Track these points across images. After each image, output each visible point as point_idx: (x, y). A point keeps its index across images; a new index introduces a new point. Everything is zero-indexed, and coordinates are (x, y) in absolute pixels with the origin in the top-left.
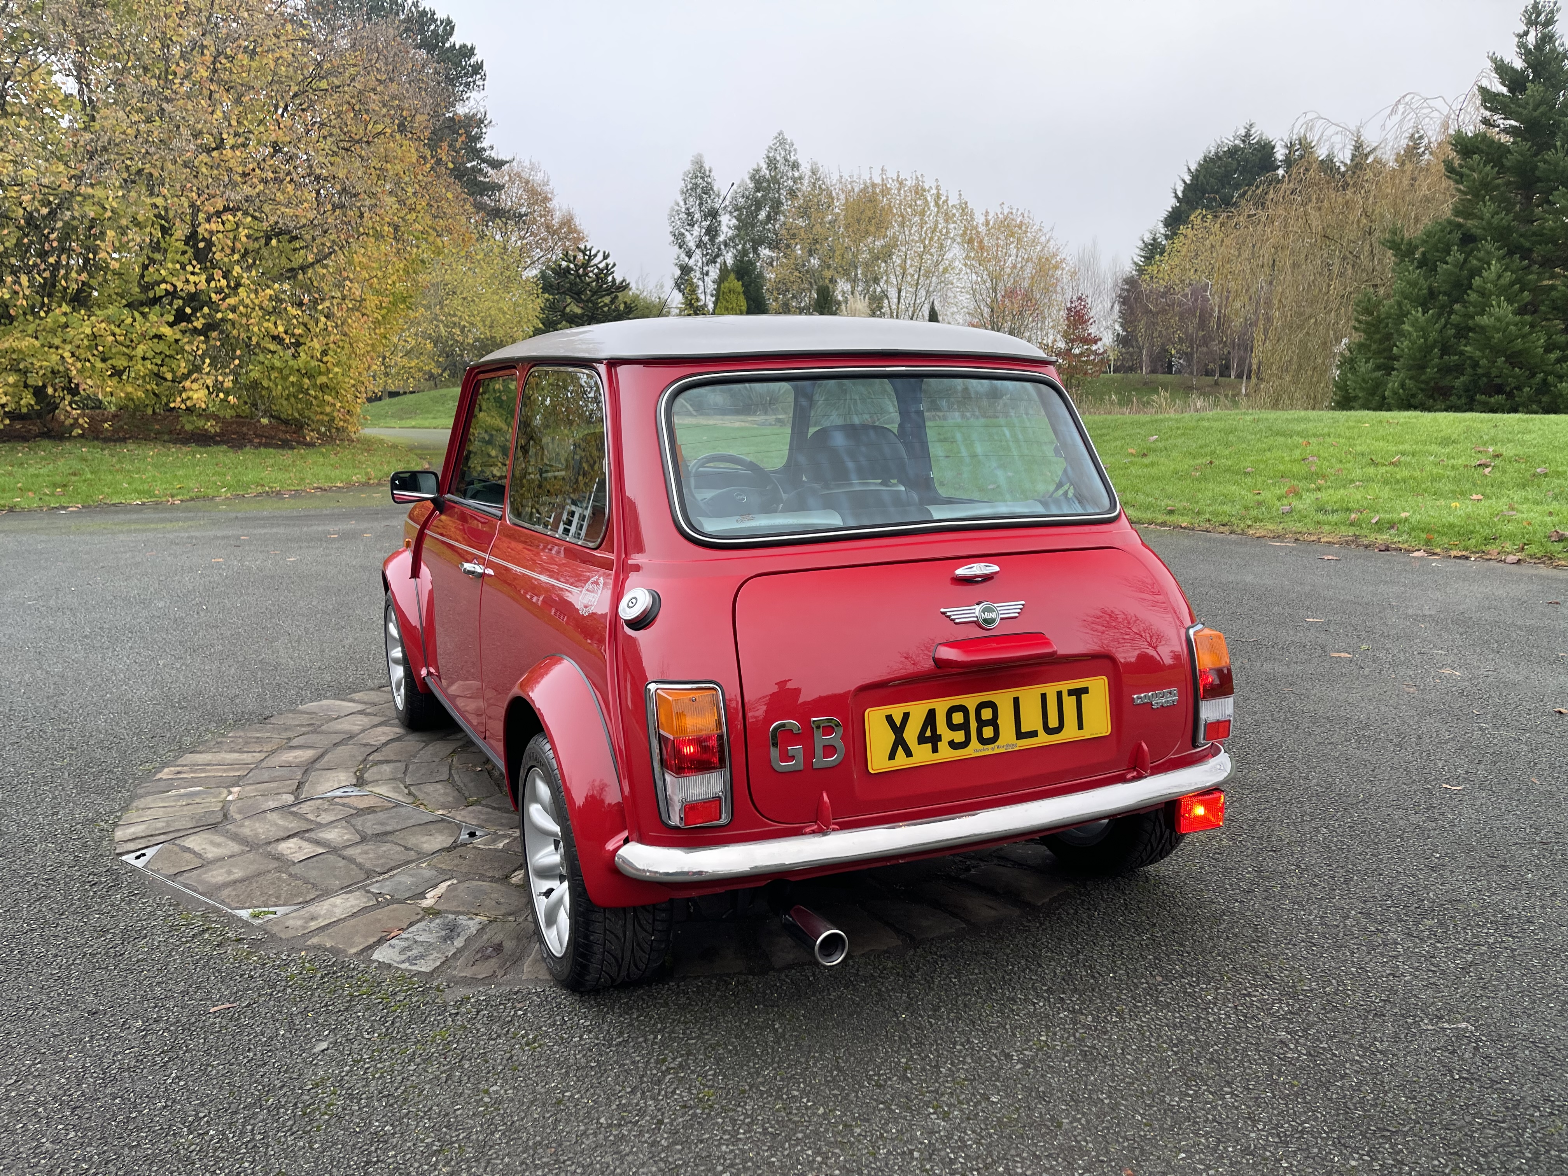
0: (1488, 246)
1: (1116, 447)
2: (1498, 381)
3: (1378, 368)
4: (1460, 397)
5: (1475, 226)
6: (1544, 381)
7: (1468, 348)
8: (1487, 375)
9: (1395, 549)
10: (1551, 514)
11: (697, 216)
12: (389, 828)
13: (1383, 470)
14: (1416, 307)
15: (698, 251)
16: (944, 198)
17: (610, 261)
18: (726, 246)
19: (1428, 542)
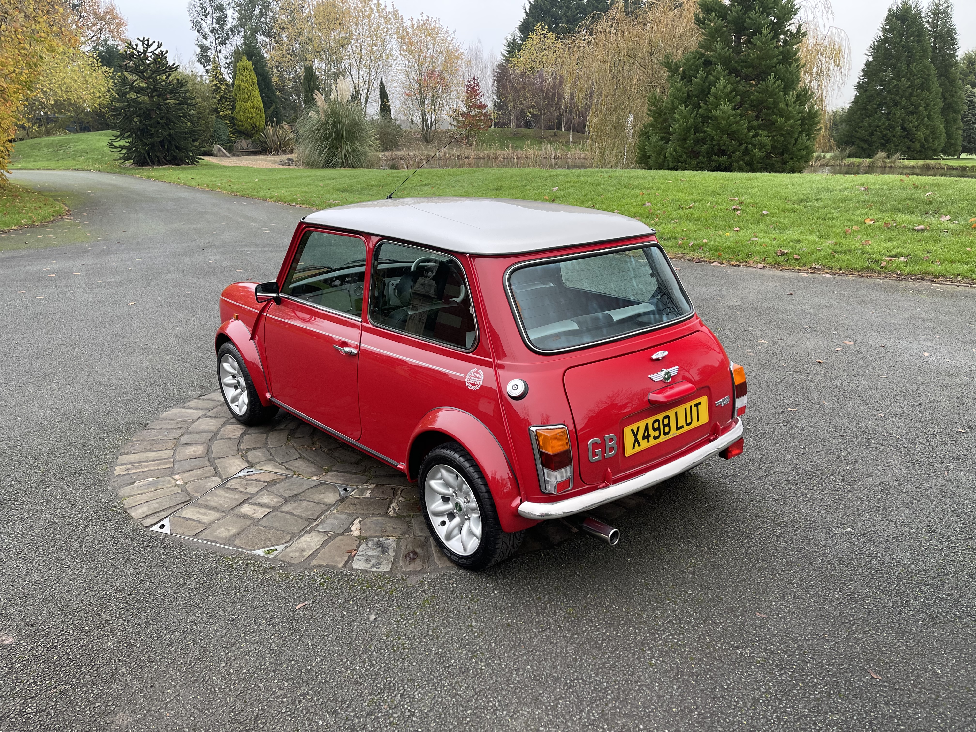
0: (719, 68)
1: (535, 194)
2: (724, 148)
3: (662, 139)
4: (704, 157)
5: (712, 56)
6: (746, 147)
7: (708, 129)
8: (718, 145)
9: (703, 261)
10: (775, 239)
11: (209, 9)
12: (296, 492)
13: (687, 212)
14: (681, 104)
15: (212, 35)
16: (383, 6)
17: (163, 48)
18: (232, 32)
19: (719, 257)
